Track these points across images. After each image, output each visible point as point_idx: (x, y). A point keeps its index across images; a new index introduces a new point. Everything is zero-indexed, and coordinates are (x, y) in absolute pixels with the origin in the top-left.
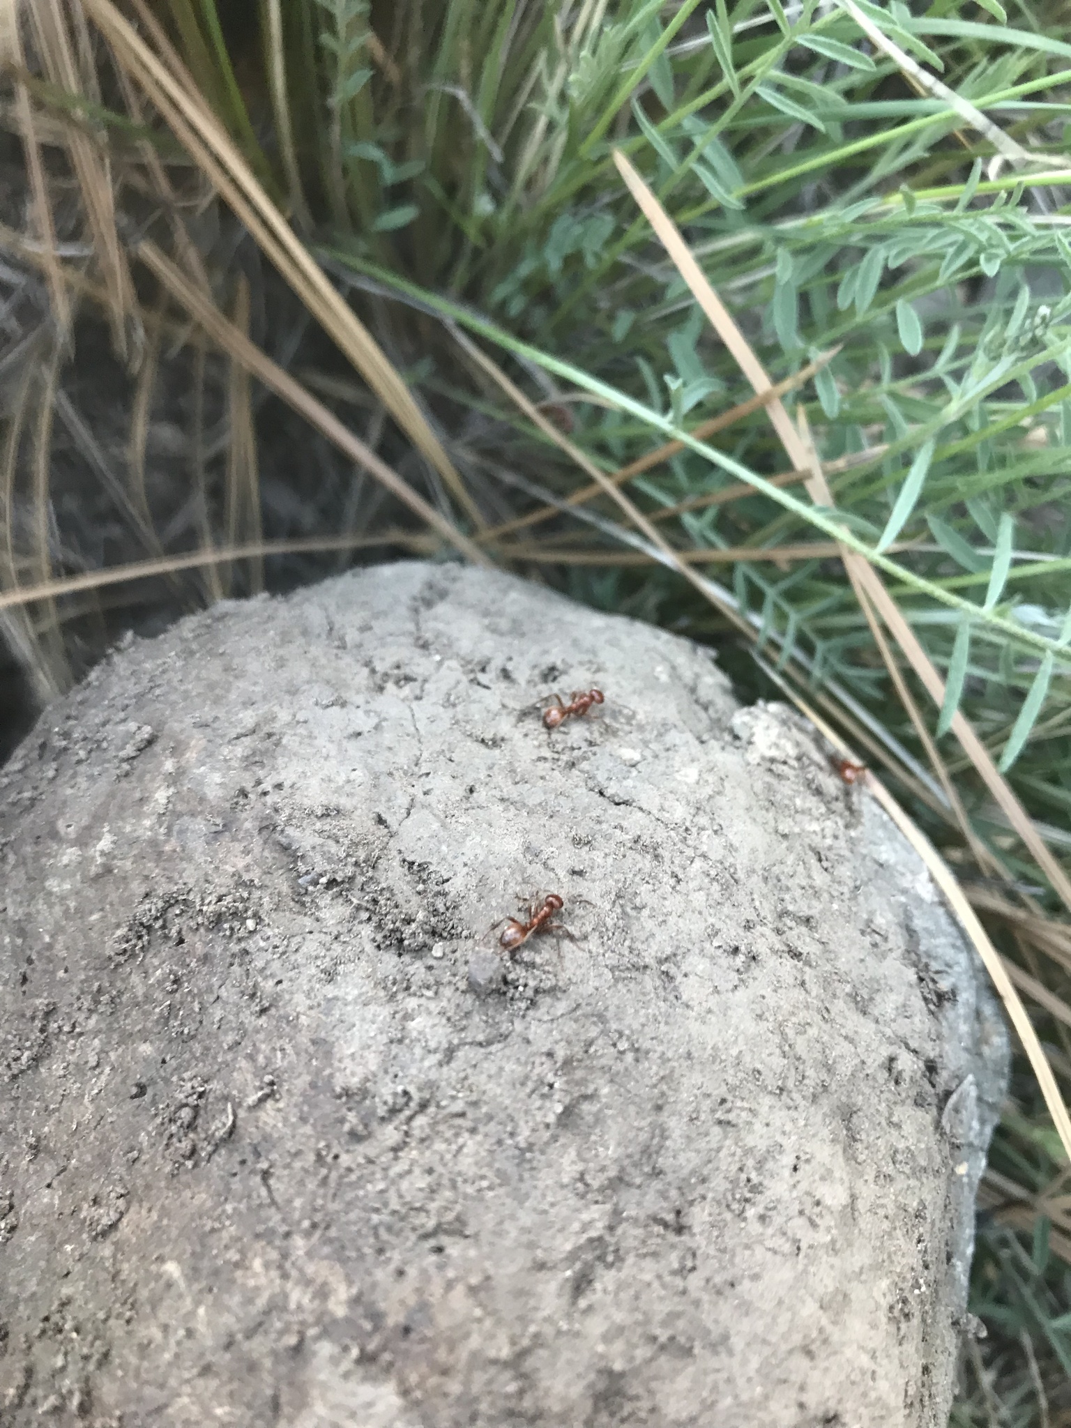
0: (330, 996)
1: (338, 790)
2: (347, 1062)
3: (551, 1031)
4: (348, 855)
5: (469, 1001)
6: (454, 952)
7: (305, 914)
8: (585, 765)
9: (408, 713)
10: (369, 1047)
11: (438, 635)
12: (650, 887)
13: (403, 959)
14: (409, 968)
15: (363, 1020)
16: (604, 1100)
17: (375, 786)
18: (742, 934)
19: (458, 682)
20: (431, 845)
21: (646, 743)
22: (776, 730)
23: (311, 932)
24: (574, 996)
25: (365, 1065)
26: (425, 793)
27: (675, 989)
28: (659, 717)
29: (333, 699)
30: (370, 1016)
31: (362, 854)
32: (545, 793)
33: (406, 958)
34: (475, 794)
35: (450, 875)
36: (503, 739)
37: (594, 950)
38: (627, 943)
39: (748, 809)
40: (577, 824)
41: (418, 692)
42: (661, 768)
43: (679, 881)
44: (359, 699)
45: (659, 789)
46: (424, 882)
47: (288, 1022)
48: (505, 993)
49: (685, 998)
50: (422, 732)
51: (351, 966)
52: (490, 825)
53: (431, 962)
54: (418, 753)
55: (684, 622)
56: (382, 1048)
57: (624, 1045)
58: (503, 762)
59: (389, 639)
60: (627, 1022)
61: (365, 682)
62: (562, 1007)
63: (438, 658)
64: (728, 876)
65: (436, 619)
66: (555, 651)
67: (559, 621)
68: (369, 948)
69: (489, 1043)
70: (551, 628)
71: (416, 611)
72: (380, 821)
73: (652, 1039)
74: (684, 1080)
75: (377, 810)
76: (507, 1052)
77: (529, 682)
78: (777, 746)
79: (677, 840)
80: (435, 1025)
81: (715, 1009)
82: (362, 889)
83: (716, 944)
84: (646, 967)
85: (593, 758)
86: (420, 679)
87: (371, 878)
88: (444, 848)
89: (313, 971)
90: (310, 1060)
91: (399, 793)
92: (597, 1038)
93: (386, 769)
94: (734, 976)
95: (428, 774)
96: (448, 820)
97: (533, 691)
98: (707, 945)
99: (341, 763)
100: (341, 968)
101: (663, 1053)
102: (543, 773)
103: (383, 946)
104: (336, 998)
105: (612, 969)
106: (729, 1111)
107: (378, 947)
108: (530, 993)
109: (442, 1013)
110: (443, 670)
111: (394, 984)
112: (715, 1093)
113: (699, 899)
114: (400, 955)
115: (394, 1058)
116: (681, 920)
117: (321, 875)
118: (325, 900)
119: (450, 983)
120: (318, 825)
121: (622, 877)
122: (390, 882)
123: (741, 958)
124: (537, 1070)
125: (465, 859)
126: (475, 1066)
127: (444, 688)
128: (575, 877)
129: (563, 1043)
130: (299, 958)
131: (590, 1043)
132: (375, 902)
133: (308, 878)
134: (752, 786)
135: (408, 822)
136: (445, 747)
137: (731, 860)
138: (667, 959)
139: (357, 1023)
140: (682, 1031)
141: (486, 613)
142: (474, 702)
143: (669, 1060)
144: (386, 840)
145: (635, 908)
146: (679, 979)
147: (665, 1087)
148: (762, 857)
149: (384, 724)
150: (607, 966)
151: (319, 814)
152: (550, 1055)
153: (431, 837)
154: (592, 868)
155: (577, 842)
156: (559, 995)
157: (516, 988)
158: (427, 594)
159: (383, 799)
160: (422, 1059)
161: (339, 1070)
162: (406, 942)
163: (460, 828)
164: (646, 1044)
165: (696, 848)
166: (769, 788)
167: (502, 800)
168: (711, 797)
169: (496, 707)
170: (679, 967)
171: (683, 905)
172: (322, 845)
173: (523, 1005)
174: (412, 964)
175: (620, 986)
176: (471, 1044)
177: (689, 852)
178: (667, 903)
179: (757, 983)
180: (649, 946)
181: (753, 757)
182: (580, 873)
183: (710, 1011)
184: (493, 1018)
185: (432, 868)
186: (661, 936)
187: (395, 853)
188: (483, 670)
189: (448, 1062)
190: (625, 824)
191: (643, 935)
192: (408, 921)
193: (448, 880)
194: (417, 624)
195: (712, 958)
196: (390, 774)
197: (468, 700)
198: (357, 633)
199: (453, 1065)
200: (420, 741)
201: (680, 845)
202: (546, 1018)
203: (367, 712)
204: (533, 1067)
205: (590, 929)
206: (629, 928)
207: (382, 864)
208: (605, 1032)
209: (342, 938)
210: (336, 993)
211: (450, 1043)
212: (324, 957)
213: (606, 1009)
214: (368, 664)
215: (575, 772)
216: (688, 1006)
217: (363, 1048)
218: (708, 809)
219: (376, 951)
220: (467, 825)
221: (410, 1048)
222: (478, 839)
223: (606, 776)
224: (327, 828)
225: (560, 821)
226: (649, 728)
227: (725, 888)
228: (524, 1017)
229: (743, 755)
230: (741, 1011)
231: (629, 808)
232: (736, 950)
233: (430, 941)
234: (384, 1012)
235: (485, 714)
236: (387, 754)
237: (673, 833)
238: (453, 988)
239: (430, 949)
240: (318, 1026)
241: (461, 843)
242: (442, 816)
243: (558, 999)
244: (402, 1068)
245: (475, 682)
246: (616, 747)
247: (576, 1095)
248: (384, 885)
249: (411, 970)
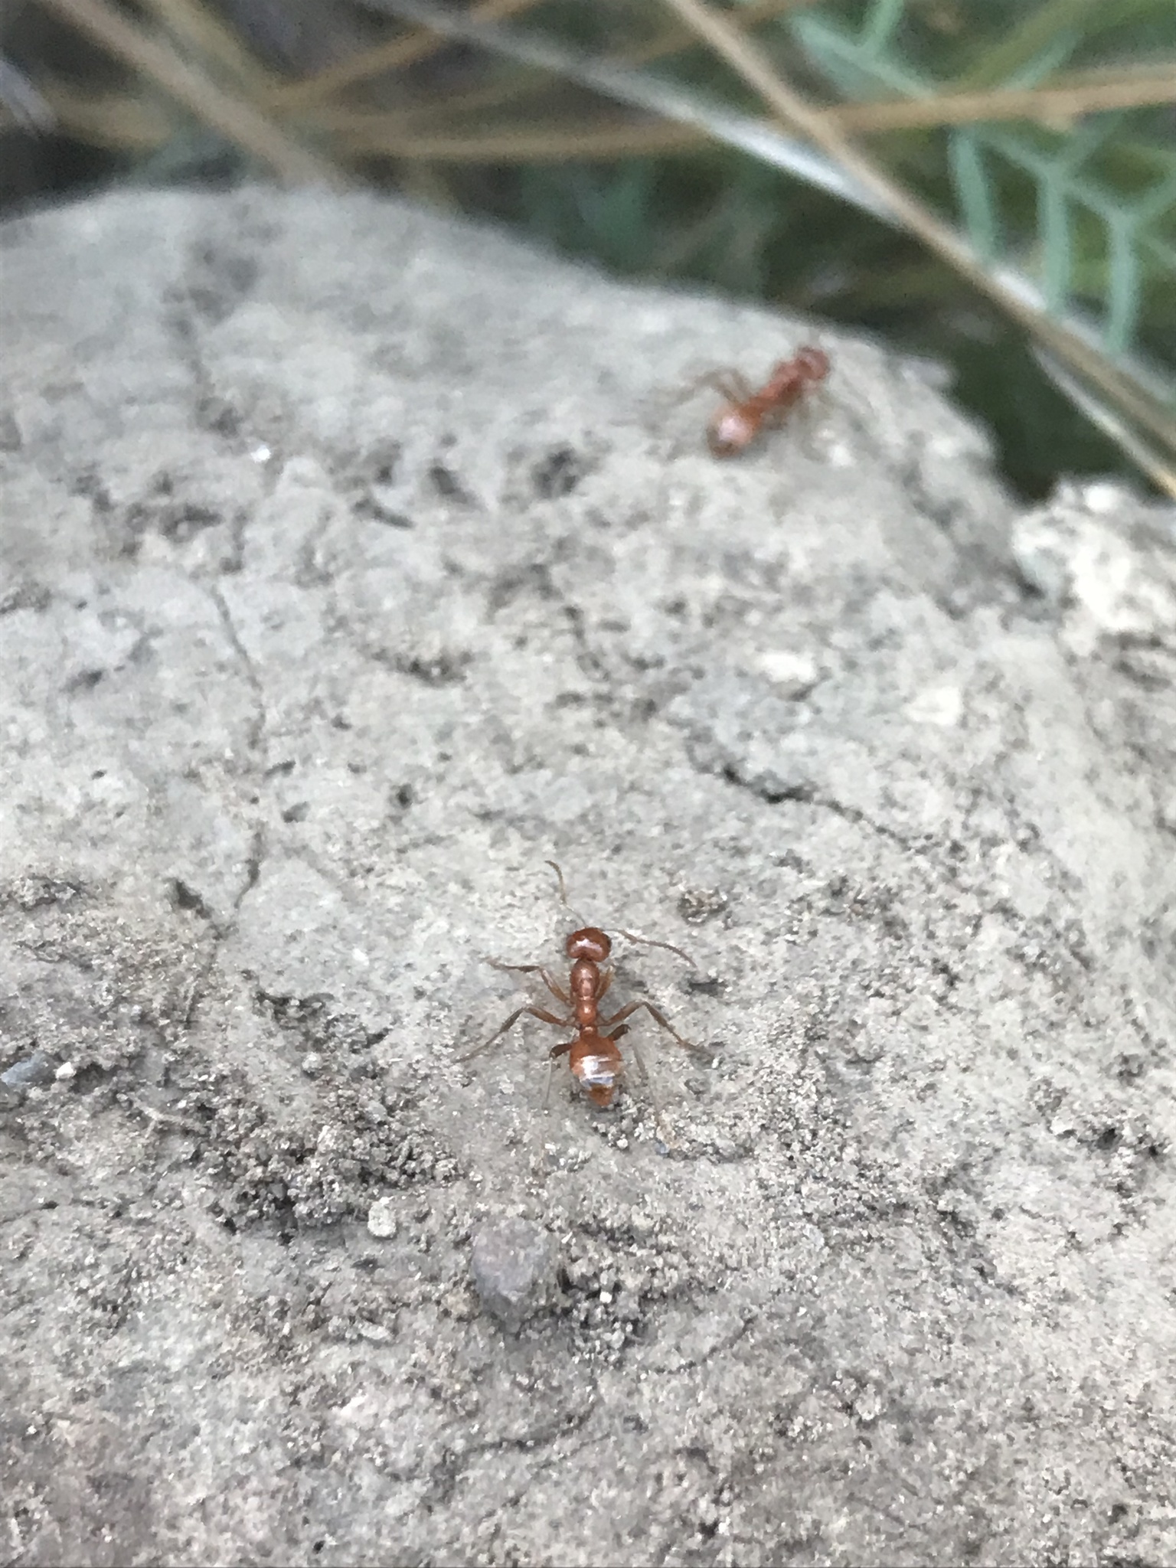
0: (124, 1363)
1: (68, 832)
2: (190, 1524)
3: (692, 1393)
4: (120, 1000)
5: (480, 1339)
6: (422, 1218)
7: (29, 1159)
8: (680, 707)
9: (210, 611)
10: (242, 1481)
11: (256, 390)
12: (885, 1004)
13: (294, 1250)
14: (314, 1272)
15: (218, 1415)
16: (838, 1548)
17: (158, 811)
18: (1117, 1094)
19: (327, 517)
20: (326, 953)
21: (820, 633)
22: (1125, 562)
23: (51, 1206)
24: (736, 1300)
25: (238, 1531)
26: (289, 817)
27: (977, 1251)
28: (844, 559)
29: (12, 591)
30: (232, 1404)
31: (153, 993)
32: (591, 790)
33: (305, 1247)
34: (415, 809)
35: (386, 1021)
36: (467, 658)
37: (772, 1179)
38: (850, 1153)
39: (1091, 776)
40: (687, 862)
41: (227, 551)
42: (869, 696)
43: (952, 981)
44: (81, 584)
45: (872, 751)
46: (318, 1045)
47: (26, 1439)
48: (567, 1312)
49: (1002, 1271)
50: (257, 656)
51: (167, 1285)
52: (467, 885)
53: (370, 1251)
54: (254, 713)
55: (831, 283)
56: (275, 1481)
57: (870, 1407)
58: (474, 719)
59: (131, 412)
60: (869, 1351)
61: (87, 538)
62: (710, 1330)
63: (263, 454)
64: (1065, 952)
65: (241, 347)
66: (561, 409)
67: (551, 325)
68: (206, 1229)
69: (542, 1439)
70: (536, 346)
71: (182, 328)
72: (183, 897)
73: (937, 1383)
74: (1023, 1474)
75: (171, 872)
76: (590, 1456)
77: (507, 499)
78: (1130, 602)
79: (934, 877)
80: (401, 1411)
81: (1077, 1289)
82: (167, 1083)
83: (1059, 1127)
84: (901, 1207)
85: (696, 684)
86: (228, 515)
87: (187, 1053)
88: (359, 956)
89: (72, 1303)
90: (96, 1531)
91: (222, 822)
92: (802, 1396)
93: (175, 764)
94: (1111, 1199)
95: (287, 767)
96: (360, 883)
97: (521, 524)
98: (1038, 1132)
99: (63, 758)
100: (141, 1290)
101: (968, 1414)
102: (577, 738)
103: (240, 1222)
104: (139, 1367)
105: (823, 1222)
106: (1134, 1533)
107: (230, 1226)
108: (629, 1305)
109: (416, 1379)
110: (284, 488)
111: (282, 1315)
112: (1100, 1492)
113: (1004, 1019)
114: (286, 1239)
115: (308, 1502)
116: (969, 1079)
117: (59, 1059)
118: (76, 1119)
119: (426, 1299)
120: (30, 930)
121: (811, 986)
122: (236, 1057)
123: (1122, 1160)
124: (672, 1494)
125: (415, 980)
126: (515, 1502)
127: (295, 533)
128: (700, 999)
129: (724, 1421)
130: (31, 1273)
131: (785, 1413)
132: (205, 1111)
133: (25, 1067)
134: (1089, 716)
135: (257, 897)
136: (321, 691)
137: (1067, 912)
138: (947, 1181)
139: (204, 1425)
140: (1005, 1355)
141: (363, 319)
142: (375, 563)
143: (983, 1429)
144: (206, 947)
145: (857, 1061)
146: (984, 1225)
147: (980, 1498)
148: (1138, 892)
149: (155, 644)
150: (808, 1216)
151: (29, 898)
152: (697, 1453)
153: (321, 930)
154: (739, 972)
155: (689, 909)
156: (701, 1300)
157: (595, 1294)
158: (206, 279)
159: (185, 842)
160: (381, 1498)
161: (176, 1548)
162: (301, 1209)
163: (394, 901)
164: (924, 1398)
165: (982, 893)
166: (1130, 713)
167: (486, 816)
168: (1001, 758)
169: (431, 573)
170: (978, 1196)
171: (970, 1040)
172: (47, 980)
173: (616, 1338)
174: (319, 1261)
175: (845, 1260)
176: (497, 1446)
177: (969, 905)
178: (931, 1040)
179: (1166, 1210)
180: (903, 1154)
181: (1080, 638)
182: (711, 987)
183: (1066, 1297)
184: (547, 1377)
185: (335, 1010)
186: (929, 1125)
187: (234, 980)
188: (385, 476)
189: (445, 1499)
190: (803, 850)
191: (881, 1129)
192: (299, 1156)
193: (379, 1037)
194: (195, 366)
195: (1055, 1163)
196: (192, 776)
197: (359, 560)
198: (42, 402)
199: (459, 1504)
200: (255, 683)
201: (941, 889)
202: (676, 1361)
203: (107, 617)
204: (660, 1490)
205: (755, 1130)
206: (848, 1114)
207: (210, 1011)
208: (822, 1381)
209: (134, 1212)
210: (138, 1354)
211: (445, 1450)
212: (95, 1266)
213: (819, 1320)
214: (86, 484)
215: (659, 727)
216: (1011, 1291)
217: (226, 1488)
218: (998, 788)
219: (222, 1236)
220: (409, 891)
221: (346, 1477)
222: (443, 924)
223: (736, 729)
224: (54, 934)
225: (641, 858)
226: (821, 591)
227: (1062, 983)
228: (619, 1364)
229: (1054, 636)
230: (1137, 1285)
231: (807, 809)
232: (1109, 1138)
233: (358, 1200)
234: (269, 1389)
235: (406, 595)
236: (177, 723)
237: (922, 862)
238: (435, 1310)
239: (363, 1217)
240: (104, 1442)
241: (398, 939)
242: (342, 873)
243: (699, 1311)
244: (332, 1526)
245: (367, 508)
246: (749, 649)
247: (771, 1544)
248: (223, 1068)
249: (322, 1274)
